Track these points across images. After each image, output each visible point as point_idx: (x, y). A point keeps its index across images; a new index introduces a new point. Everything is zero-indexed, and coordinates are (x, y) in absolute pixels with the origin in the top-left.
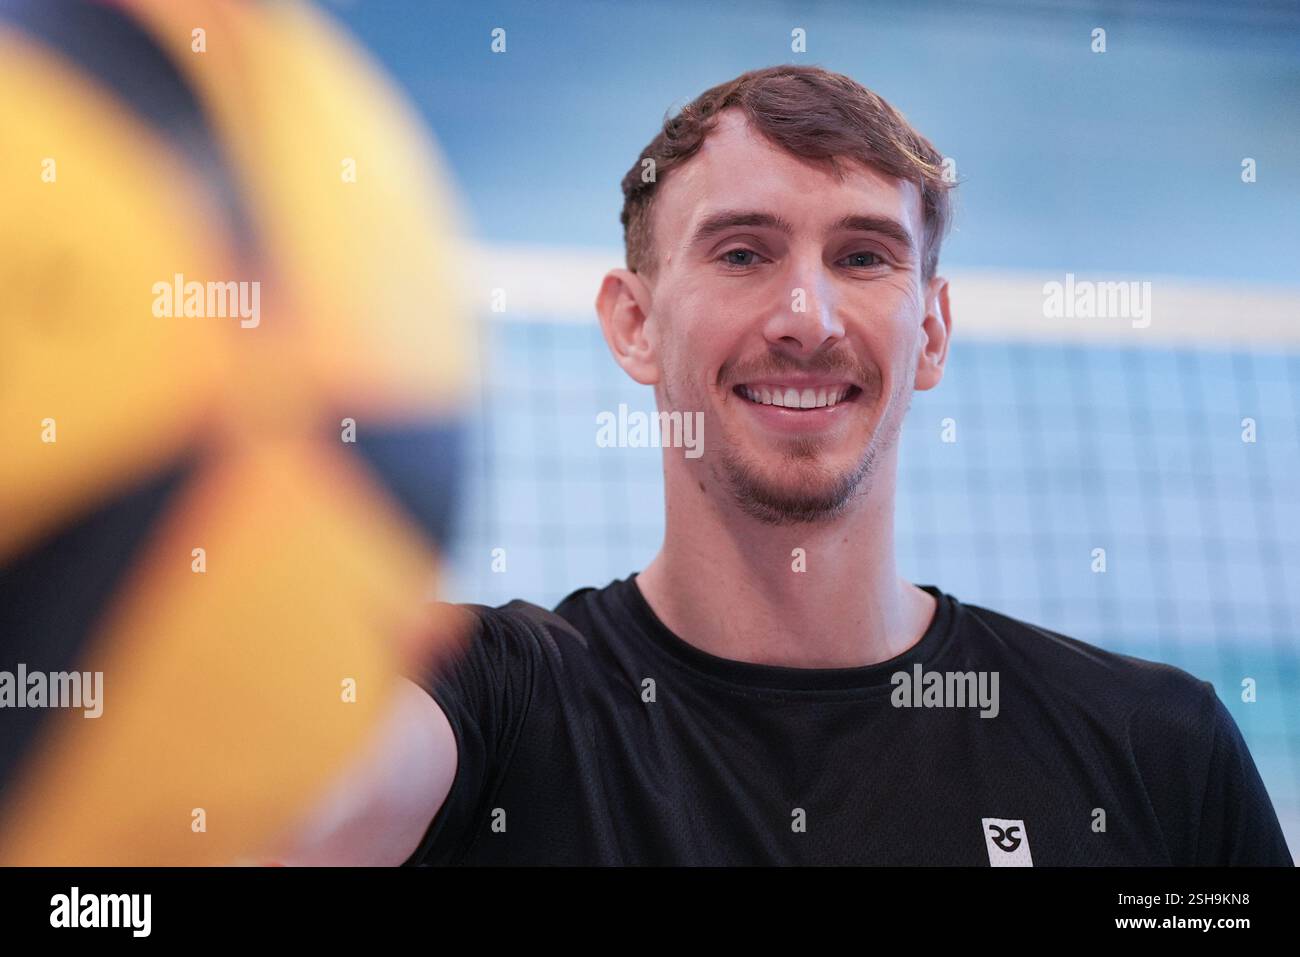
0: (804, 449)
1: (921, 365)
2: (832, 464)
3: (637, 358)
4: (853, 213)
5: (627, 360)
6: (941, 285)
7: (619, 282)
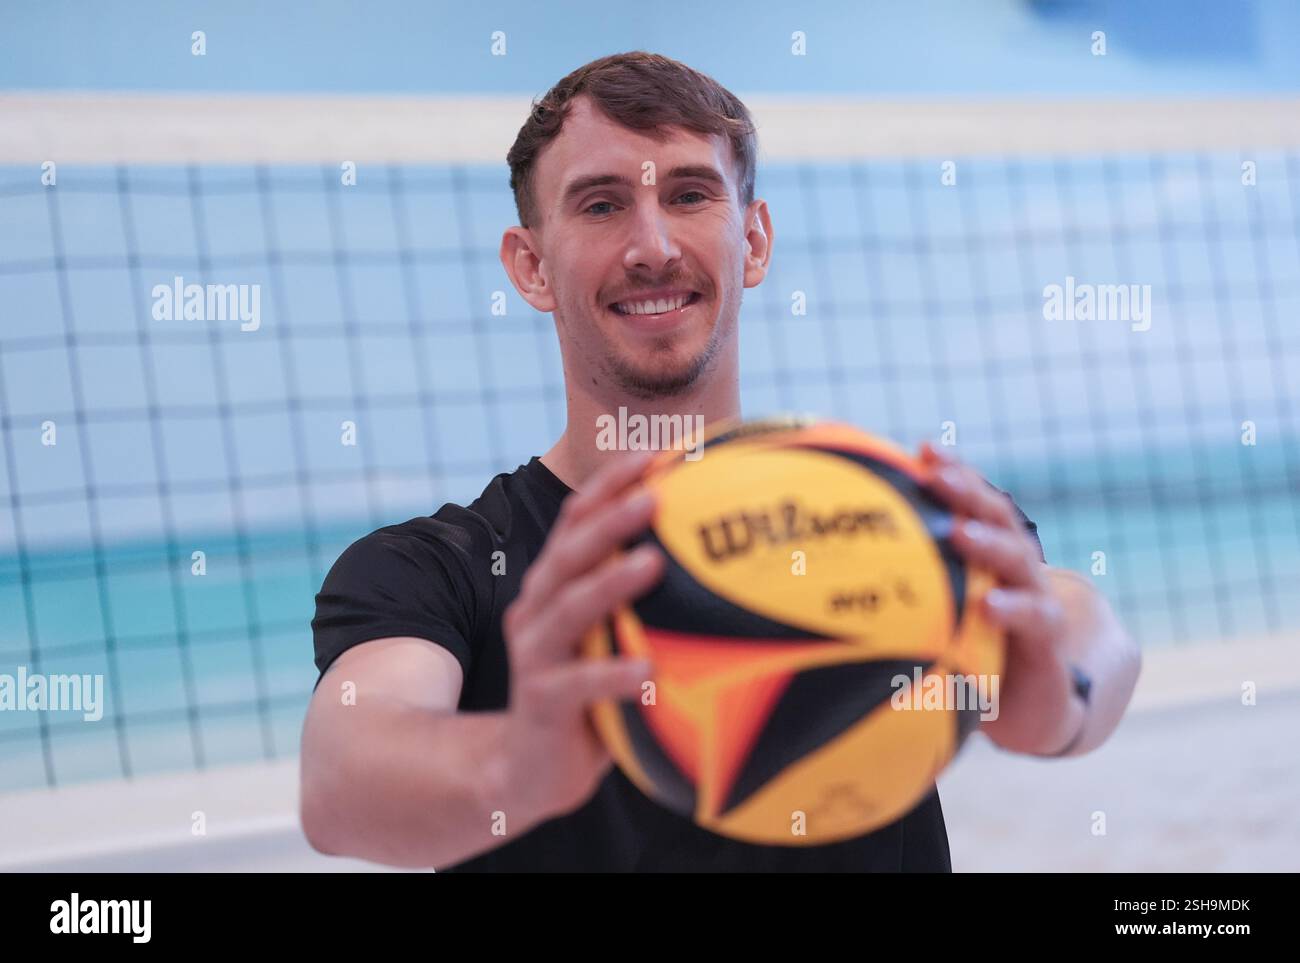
0: (664, 344)
1: (747, 268)
2: (687, 351)
3: (538, 293)
4: (677, 165)
5: (529, 296)
6: (759, 206)
7: (516, 236)
